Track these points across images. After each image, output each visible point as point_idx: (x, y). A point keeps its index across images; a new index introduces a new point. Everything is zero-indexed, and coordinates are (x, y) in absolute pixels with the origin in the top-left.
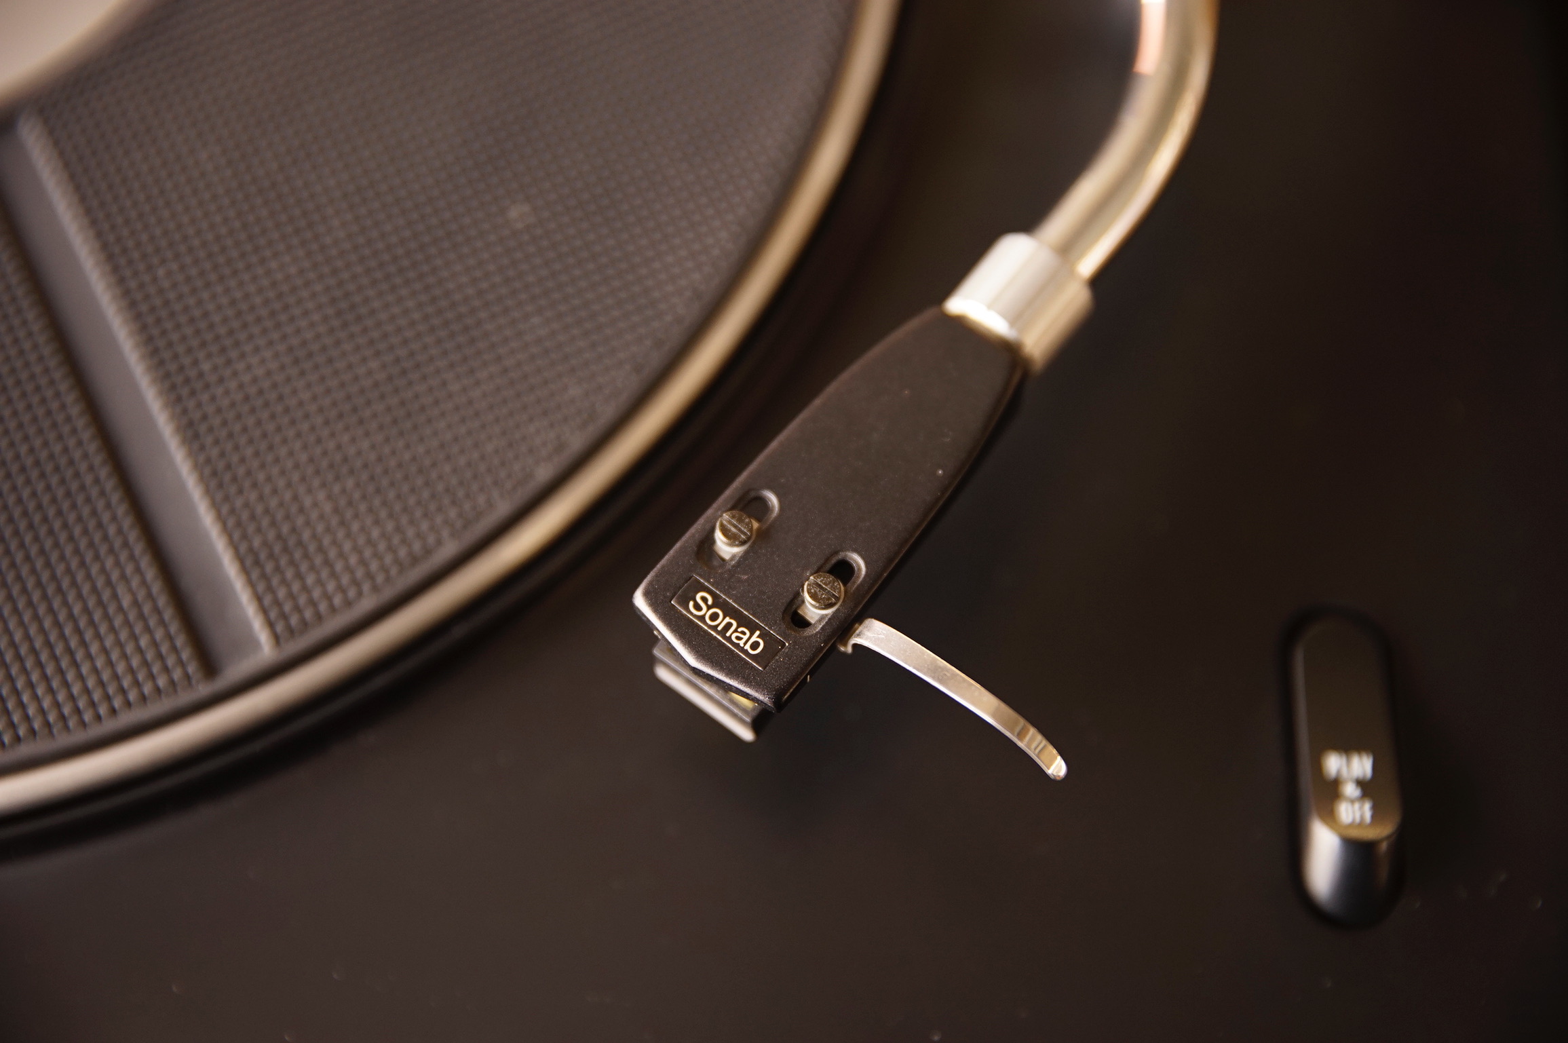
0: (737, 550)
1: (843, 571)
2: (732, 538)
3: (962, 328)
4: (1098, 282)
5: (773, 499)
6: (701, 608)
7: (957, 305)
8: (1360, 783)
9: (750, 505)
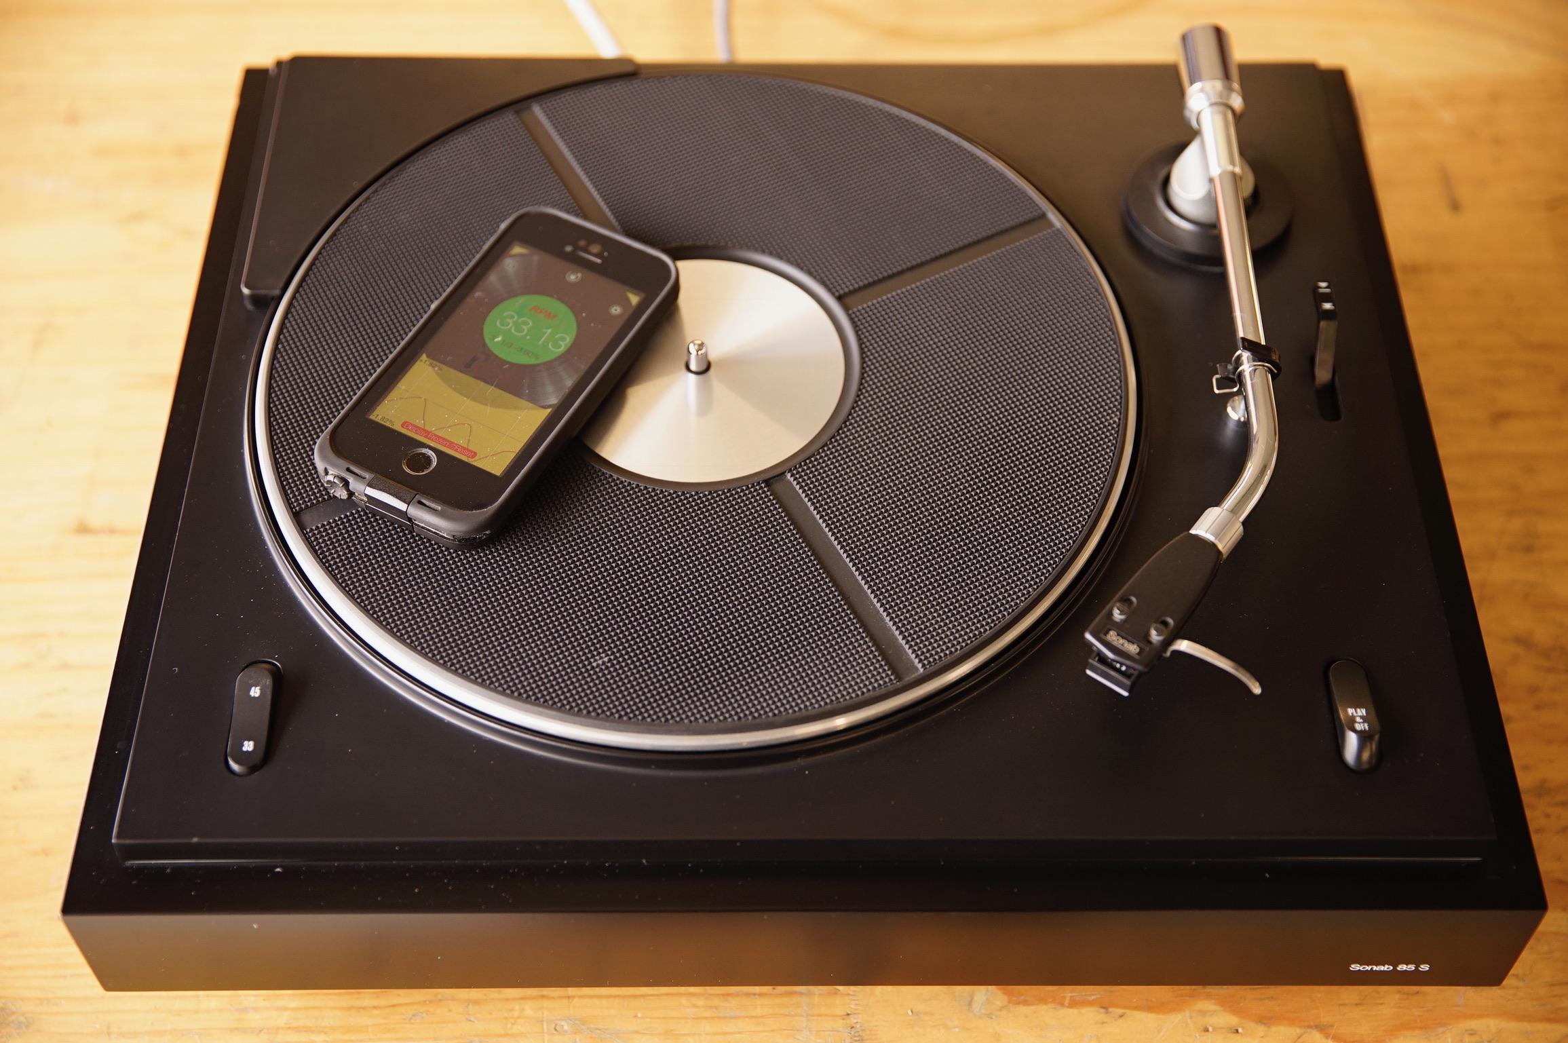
0: (1122, 617)
1: (1165, 624)
2: (1122, 613)
3: (1197, 538)
4: (1244, 523)
5: (1134, 599)
6: (1112, 636)
7: (1193, 531)
8: (1361, 717)
9: (1125, 600)
